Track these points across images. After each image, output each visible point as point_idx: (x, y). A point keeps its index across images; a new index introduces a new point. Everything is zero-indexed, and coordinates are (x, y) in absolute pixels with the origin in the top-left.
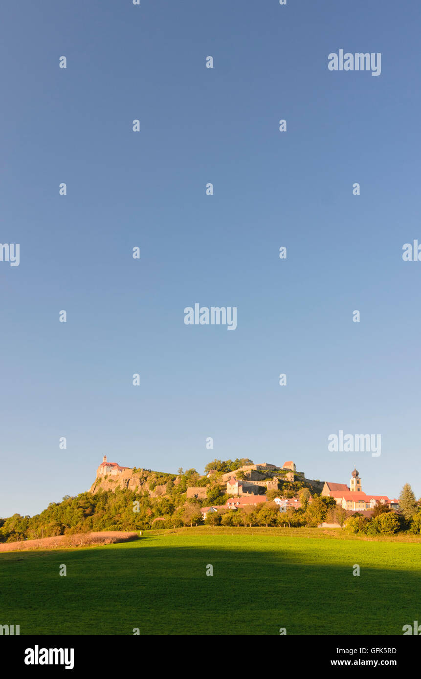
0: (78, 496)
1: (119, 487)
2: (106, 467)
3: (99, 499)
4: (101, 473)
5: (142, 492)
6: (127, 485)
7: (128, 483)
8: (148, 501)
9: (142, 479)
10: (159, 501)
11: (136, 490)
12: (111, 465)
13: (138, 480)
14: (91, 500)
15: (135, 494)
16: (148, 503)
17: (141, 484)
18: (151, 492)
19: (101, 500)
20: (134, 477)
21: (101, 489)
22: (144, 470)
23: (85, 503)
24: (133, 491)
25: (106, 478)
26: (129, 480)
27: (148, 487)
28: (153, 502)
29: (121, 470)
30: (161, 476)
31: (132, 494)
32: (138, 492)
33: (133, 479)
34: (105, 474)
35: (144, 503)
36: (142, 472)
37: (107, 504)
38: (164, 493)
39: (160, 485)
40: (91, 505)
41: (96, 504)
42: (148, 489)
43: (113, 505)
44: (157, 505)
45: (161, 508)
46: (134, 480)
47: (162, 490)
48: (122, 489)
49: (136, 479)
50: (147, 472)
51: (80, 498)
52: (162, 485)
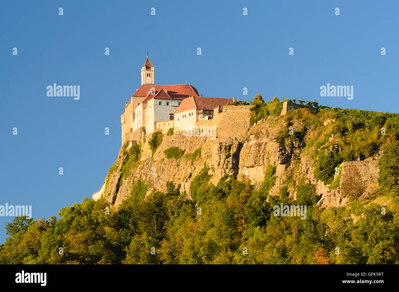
0: (59, 218)
1: (205, 175)
2: (151, 102)
3: (135, 224)
4: (136, 126)
5: (291, 189)
6: (236, 167)
7: (236, 156)
8: (315, 223)
9: (287, 142)
10: (355, 219)
11: (269, 183)
12: (174, 96)
13: (273, 147)
14: (107, 229)
15: (263, 199)
16: (316, 232)
17: (286, 161)
18: (322, 188)
19: (141, 225)
20: (257, 136)
21: (139, 188)
22: (291, 104)
23: (85, 242)
24: (258, 189)
25: (155, 142)
26: (240, 146)
27: (312, 170)
28: (333, 226)
29: (208, 113)
30: (358, 126)
31: (255, 201)
32: (274, 191)
33: (253, 141)
34: (150, 130)
35: (300, 231)
36: (284, 112)
37: (164, 243)
38: (371, 187)
39: (353, 159)
40: (108, 246)
41: (128, 243)
42: (311, 176)
43: (187, 243)
44: (348, 236)
45: (365, 247)
46: (259, 145)
47: (364, 178)
48: (215, 181)
49: (265, 140)
50: (305, 113)
51: (69, 223)
52: (363, 158)
